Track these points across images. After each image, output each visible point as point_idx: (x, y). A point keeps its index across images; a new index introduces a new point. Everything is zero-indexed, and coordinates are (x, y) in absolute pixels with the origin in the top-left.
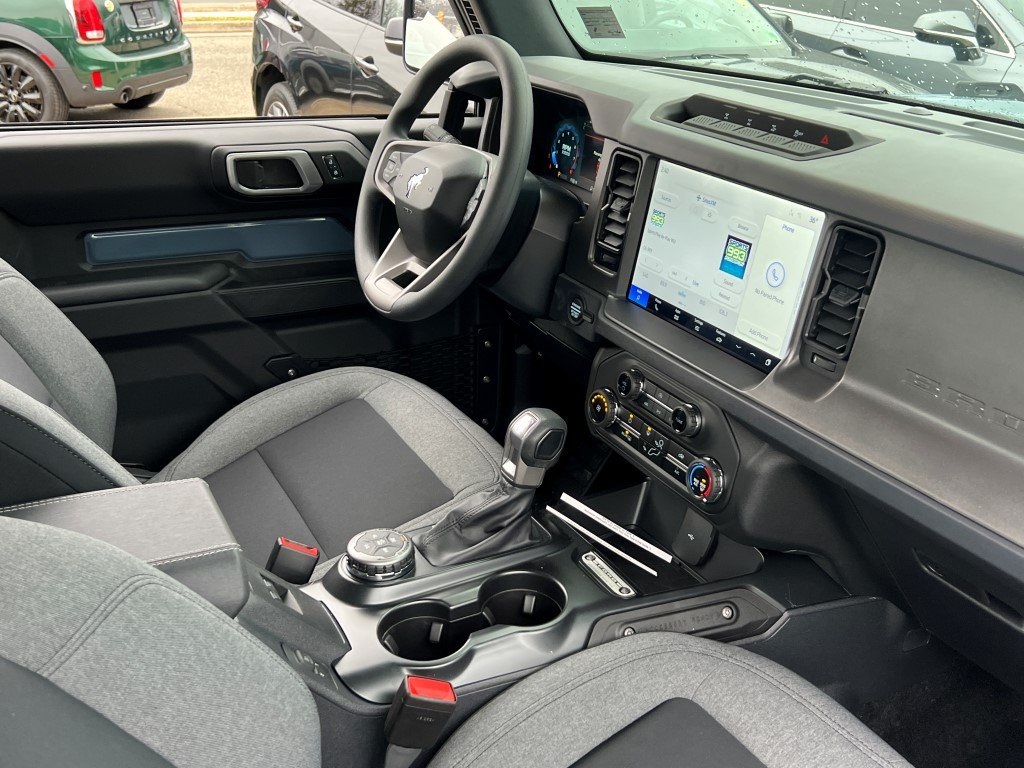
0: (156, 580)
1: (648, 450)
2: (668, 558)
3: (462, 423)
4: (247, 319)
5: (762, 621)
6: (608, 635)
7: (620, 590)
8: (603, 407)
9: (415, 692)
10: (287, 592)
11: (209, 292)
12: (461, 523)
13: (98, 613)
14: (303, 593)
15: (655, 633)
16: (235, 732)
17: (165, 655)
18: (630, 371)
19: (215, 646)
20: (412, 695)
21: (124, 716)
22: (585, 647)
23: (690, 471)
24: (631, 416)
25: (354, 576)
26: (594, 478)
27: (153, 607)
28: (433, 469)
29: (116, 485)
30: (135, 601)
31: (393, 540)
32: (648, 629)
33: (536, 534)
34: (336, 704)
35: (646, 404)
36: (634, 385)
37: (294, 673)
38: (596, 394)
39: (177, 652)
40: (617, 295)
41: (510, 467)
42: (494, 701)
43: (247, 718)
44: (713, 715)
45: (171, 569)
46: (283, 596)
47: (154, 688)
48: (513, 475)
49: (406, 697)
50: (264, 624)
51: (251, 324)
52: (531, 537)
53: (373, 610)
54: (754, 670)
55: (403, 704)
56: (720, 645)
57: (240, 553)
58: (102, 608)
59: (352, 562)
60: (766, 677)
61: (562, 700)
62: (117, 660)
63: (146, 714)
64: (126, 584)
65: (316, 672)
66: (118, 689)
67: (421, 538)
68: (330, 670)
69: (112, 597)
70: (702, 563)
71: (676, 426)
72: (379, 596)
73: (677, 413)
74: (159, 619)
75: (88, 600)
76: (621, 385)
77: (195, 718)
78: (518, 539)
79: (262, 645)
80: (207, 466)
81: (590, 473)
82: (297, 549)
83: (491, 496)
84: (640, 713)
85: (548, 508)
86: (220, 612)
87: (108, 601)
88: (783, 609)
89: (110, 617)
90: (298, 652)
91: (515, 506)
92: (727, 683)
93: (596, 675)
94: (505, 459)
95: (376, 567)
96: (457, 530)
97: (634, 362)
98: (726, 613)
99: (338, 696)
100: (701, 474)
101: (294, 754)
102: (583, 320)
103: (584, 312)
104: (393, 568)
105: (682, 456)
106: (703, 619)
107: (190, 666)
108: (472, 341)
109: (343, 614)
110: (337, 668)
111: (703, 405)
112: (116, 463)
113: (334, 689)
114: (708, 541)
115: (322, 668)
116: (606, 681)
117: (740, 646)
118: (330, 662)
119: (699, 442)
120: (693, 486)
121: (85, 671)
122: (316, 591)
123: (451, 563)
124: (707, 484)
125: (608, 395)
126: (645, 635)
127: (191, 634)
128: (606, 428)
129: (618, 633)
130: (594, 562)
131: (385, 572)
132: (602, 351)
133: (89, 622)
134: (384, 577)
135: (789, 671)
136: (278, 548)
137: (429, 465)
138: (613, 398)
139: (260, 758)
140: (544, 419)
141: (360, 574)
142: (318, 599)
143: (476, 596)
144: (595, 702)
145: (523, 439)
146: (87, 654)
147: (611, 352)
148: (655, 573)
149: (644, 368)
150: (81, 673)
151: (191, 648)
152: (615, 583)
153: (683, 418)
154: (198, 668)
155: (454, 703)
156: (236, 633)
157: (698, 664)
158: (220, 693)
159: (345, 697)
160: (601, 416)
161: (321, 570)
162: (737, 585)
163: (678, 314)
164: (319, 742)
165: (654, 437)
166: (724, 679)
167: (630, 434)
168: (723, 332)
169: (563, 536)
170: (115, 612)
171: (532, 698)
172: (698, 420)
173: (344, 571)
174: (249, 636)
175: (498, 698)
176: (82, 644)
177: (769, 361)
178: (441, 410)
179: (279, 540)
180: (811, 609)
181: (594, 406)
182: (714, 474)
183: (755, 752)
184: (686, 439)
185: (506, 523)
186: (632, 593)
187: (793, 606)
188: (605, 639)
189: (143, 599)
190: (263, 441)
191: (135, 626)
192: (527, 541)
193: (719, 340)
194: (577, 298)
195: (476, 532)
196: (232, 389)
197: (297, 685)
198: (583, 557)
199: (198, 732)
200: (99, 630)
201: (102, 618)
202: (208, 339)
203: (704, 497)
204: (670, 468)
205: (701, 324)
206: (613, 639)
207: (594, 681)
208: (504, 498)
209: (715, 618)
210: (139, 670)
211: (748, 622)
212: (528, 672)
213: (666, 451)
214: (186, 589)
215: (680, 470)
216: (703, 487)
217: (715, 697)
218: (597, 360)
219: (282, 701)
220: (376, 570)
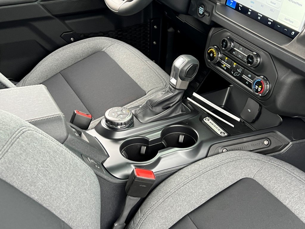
0: (31, 129)
1: (234, 74)
2: (238, 119)
3: (148, 62)
4: (53, 15)
5: (280, 146)
6: (216, 152)
7: (221, 133)
8: (213, 54)
9: (138, 175)
10: (81, 133)
11: (36, 3)
12: (152, 105)
13: (8, 143)
14: (87, 134)
15: (237, 151)
16: (68, 192)
17: (37, 161)
18: (227, 38)
19: (57, 157)
20: (138, 176)
21: (22, 186)
22: (206, 157)
23: (254, 83)
24: (227, 58)
25: (108, 126)
26: (200, 86)
27: (31, 140)
28: (137, 82)
29: (7, 87)
30: (23, 138)
31: (124, 112)
32: (233, 149)
33: (184, 110)
34: (105, 179)
35: (234, 53)
36: (229, 44)
37: (89, 167)
38: (210, 48)
39: (42, 159)
40: (221, 3)
41: (173, 81)
42: (169, 178)
43: (72, 186)
44: (262, 185)
45: (36, 123)
46: (80, 135)
47: (34, 174)
48: (175, 84)
49: (135, 177)
50: (74, 146)
51: (54, 17)
52: (182, 111)
53: (117, 141)
54: (280, 167)
55: (134, 180)
56: (264, 156)
57: (64, 117)
58: (10, 141)
59: (107, 121)
60: (285, 169)
61: (198, 178)
62: (18, 163)
63: (31, 185)
64: (19, 131)
65: (96, 166)
66: (19, 175)
67: (135, 111)
68: (101, 165)
69: (14, 136)
70: (254, 122)
71: (249, 62)
72: (119, 135)
73: (249, 57)
74: (34, 145)
75: (3, 137)
76: (223, 44)
77: (51, 187)
78: (177, 112)
79: (76, 156)
80: (39, 79)
81: (198, 84)
82: (82, 115)
83: (165, 93)
84: (230, 184)
85: (188, 98)
86: (58, 142)
87: (12, 138)
88: (289, 141)
89: (14, 145)
90: (88, 158)
91: (175, 98)
92: (268, 172)
93: (212, 168)
94: (171, 77)
95: (118, 123)
96: (151, 108)
97: (229, 34)
98: (266, 142)
99: (106, 176)
100: (259, 83)
101: (91, 201)
102: (205, 15)
103: (205, 11)
104: (125, 124)
105: (250, 76)
106: (256, 145)
107: (48, 165)
108: (149, 26)
109: (104, 142)
110: (104, 164)
111: (261, 53)
112: (5, 78)
113: (104, 173)
114: (257, 112)
115: (98, 165)
116: (216, 171)
117: (272, 156)
118: (101, 162)
119: (259, 69)
120: (255, 89)
121: (5, 168)
122: (92, 133)
123: (148, 122)
124: (262, 88)
125: (216, 49)
126: (232, 152)
127: (47, 152)
128: (214, 64)
129: (220, 151)
130: (209, 122)
131: (121, 125)
132: (213, 29)
133: (5, 147)
134: (121, 127)
135: (294, 167)
136: (74, 115)
137: (135, 80)
138: (218, 50)
139: (77, 203)
140: (189, 60)
141: (111, 126)
142: (94, 136)
143: (160, 135)
144: (212, 179)
145: (180, 69)
146: (5, 160)
147: (218, 29)
148: (233, 126)
149: (234, 37)
150: (3, 168)
151: (48, 158)
152: (218, 130)
153: (252, 58)
154: (51, 166)
155: (155, 179)
156: (65, 151)
157: (256, 164)
158: (60, 176)
159: (108, 176)
160: (212, 58)
161: (93, 124)
162: (270, 131)
163: (250, 12)
164: (100, 196)
165: (237, 67)
166: (267, 170)
167: (225, 66)
168: (272, 19)
169: (195, 111)
170: (15, 143)
171: (185, 177)
172: (259, 59)
173: (104, 124)
174: (71, 152)
175: (171, 177)
176: (3, 156)
177: (293, 33)
178: (138, 56)
179: (75, 111)
180: (301, 141)
181: (209, 54)
182: (265, 84)
183: (281, 200)
184: (252, 68)
185: (171, 105)
186: (226, 134)
187: (294, 139)
188: (215, 153)
189: (27, 137)
190: (63, 69)
191: (24, 148)
192: (180, 113)
193: (270, 23)
194: (202, 5)
195: (159, 109)
196: (48, 47)
197: (91, 172)
198: (204, 119)
199: (52, 193)
200: (9, 150)
201: (10, 145)
202: (36, 24)
203: (260, 93)
204: (244, 81)
205: (261, 16)
206: (218, 153)
207: (211, 171)
208: (171, 94)
209: (261, 144)
210: (27, 167)
211: (275, 146)
212: (183, 166)
213: (242, 73)
214: (44, 132)
215: (248, 82)
216: (260, 89)
217: (263, 177)
218: (211, 33)
219: (86, 179)
220: (118, 124)
